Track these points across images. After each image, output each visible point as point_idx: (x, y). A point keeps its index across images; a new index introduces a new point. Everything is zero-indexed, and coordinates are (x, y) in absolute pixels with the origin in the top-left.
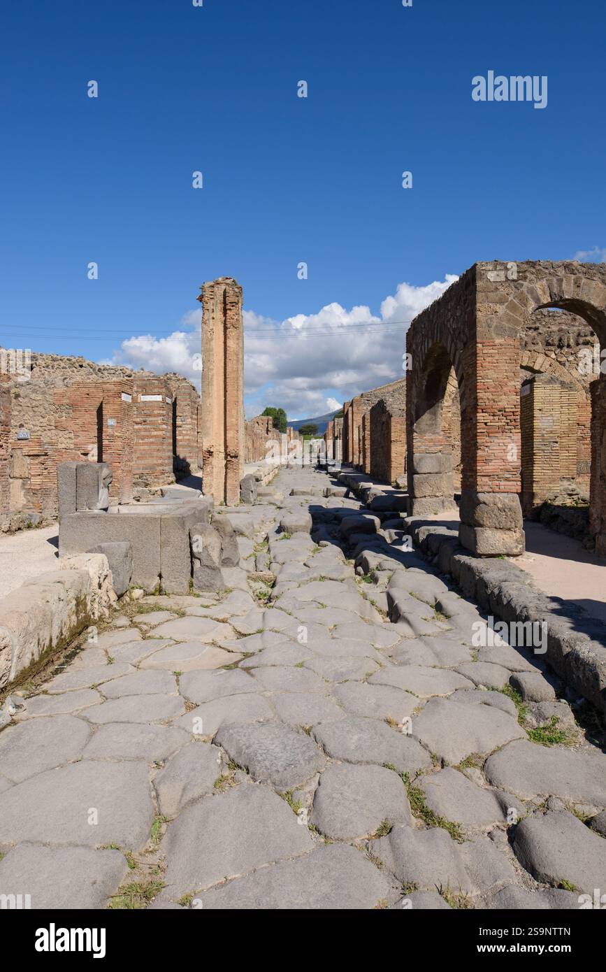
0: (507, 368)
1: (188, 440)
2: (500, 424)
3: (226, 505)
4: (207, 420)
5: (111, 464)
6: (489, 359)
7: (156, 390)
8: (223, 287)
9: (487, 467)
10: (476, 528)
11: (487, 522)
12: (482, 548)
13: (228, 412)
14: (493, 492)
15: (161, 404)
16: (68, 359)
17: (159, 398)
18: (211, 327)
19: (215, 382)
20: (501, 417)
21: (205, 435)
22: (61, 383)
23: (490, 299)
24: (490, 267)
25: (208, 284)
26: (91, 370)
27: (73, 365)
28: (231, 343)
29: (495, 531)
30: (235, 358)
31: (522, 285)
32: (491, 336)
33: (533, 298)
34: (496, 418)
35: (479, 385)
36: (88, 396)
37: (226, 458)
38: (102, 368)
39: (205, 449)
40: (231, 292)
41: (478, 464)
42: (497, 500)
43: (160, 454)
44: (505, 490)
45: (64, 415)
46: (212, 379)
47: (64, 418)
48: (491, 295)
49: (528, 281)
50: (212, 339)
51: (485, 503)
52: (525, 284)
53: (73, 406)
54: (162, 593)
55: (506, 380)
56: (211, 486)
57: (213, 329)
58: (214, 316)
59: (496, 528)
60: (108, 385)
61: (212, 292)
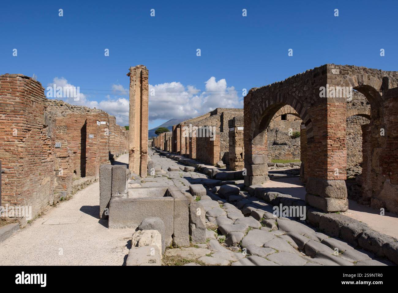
0: (340, 117)
1: (113, 143)
2: (337, 145)
3: (141, 177)
4: (132, 135)
5: (91, 158)
6: (333, 113)
7: (103, 119)
8: (141, 70)
9: (332, 167)
10: (326, 198)
11: (332, 195)
12: (330, 209)
13: (142, 131)
14: (334, 180)
15: (105, 126)
16: (54, 101)
17: (104, 123)
18: (135, 89)
19: (136, 116)
20: (338, 142)
21: (131, 142)
22: (60, 114)
23: (333, 83)
24: (333, 67)
25: (133, 68)
26: (67, 107)
27: (57, 104)
28: (144, 97)
29: (335, 199)
30: (146, 105)
31: (347, 77)
32: (334, 101)
33: (351, 84)
34: (336, 142)
35: (329, 126)
36: (76, 122)
37: (141, 154)
38: (74, 107)
39: (130, 149)
40: (145, 73)
41: (328, 166)
42: (336, 184)
43: (104, 151)
44: (339, 179)
45: (62, 131)
46: (134, 114)
47: (62, 133)
48: (333, 80)
49: (349, 75)
50: (135, 95)
51: (331, 185)
52: (348, 76)
53: (67, 127)
54: (175, 246)
55: (340, 123)
56: (133, 167)
57: (135, 90)
58: (136, 84)
59: (336, 198)
60: (90, 116)
61: (135, 72)
